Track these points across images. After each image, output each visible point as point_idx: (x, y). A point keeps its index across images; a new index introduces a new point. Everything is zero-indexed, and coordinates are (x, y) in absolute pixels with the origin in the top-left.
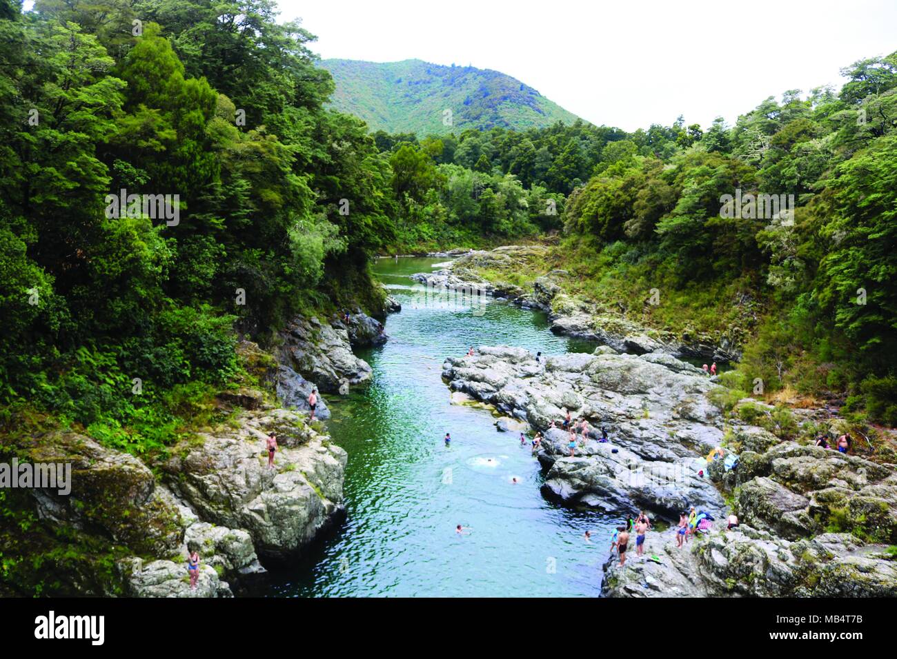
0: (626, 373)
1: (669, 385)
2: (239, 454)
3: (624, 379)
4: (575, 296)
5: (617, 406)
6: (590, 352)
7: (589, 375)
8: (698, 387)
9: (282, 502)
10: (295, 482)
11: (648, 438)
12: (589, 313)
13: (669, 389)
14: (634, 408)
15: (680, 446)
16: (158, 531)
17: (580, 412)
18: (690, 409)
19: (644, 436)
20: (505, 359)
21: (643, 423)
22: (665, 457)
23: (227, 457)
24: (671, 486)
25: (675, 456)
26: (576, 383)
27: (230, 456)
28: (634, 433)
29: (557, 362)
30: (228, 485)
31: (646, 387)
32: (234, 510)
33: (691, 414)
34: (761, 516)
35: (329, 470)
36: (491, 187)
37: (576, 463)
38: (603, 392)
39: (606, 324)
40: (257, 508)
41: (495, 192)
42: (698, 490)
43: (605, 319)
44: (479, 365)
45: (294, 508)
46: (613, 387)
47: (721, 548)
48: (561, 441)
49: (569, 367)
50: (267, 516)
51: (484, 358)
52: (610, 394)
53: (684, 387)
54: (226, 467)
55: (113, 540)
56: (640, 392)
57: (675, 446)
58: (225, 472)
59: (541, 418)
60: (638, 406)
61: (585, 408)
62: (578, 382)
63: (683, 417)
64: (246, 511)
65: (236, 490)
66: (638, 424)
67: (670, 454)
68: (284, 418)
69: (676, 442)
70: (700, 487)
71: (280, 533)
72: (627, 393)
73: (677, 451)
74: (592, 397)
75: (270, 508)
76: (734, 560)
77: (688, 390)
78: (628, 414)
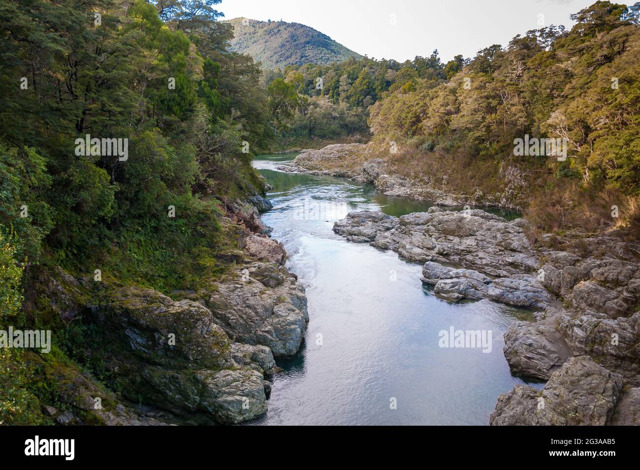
0: (459, 223)
1: (489, 230)
2: (245, 294)
3: (459, 228)
4: (393, 176)
5: (459, 245)
6: (426, 211)
7: (434, 226)
8: (507, 229)
9: (284, 324)
10: (289, 310)
11: (487, 264)
12: (405, 186)
13: (489, 232)
14: (472, 245)
15: (509, 268)
16: (218, 351)
17: (436, 250)
18: (510, 244)
19: (484, 263)
20: (369, 219)
21: (481, 254)
22: (502, 275)
23: (237, 297)
24: (517, 293)
25: (508, 275)
26: (425, 232)
27: (239, 296)
28: (476, 262)
29: (408, 219)
30: (244, 316)
31: (474, 231)
32: (251, 332)
33: (512, 247)
34: (590, 305)
35: (300, 300)
36: (313, 104)
37: (452, 283)
38: (446, 237)
39: (421, 193)
40: (266, 329)
41: (315, 108)
42: (536, 294)
43: (420, 190)
44: (353, 224)
45: (293, 327)
46: (453, 233)
47: (580, 326)
48: (436, 270)
49: (417, 222)
50: (274, 335)
51: (356, 220)
52: (451, 238)
53: (498, 230)
54: (238, 304)
55: (190, 359)
56: (471, 235)
57: (507, 267)
58: (239, 307)
59: (411, 256)
60: (474, 244)
61: (438, 247)
62: (427, 231)
63: (506, 248)
64: (259, 333)
65: (250, 319)
66: (477, 256)
67: (505, 273)
68: (266, 268)
69: (506, 265)
70: (538, 292)
71: (285, 345)
72: (462, 236)
73: (509, 271)
74: (439, 240)
75: (276, 329)
76: (591, 333)
77: (501, 231)
78: (468, 249)
